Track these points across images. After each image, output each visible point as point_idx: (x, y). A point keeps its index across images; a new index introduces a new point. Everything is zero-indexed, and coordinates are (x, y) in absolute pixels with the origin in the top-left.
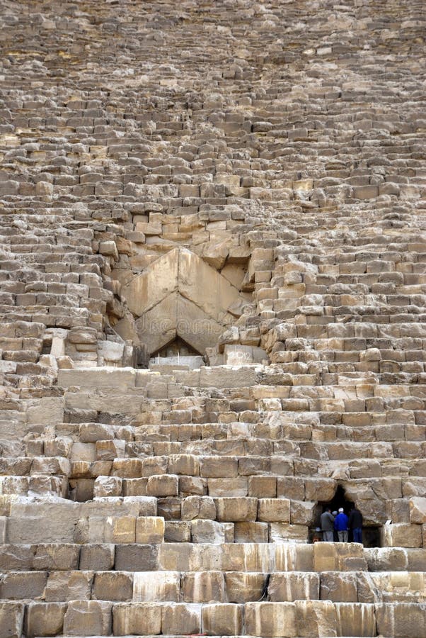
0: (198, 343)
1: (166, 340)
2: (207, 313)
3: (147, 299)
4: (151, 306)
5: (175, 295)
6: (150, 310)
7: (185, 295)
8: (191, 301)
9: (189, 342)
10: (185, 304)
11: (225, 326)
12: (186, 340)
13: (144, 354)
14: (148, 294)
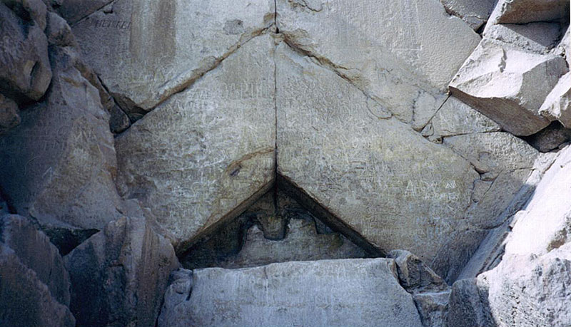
0: (352, 200)
1: (241, 190)
2: (376, 99)
3: (173, 54)
4: (188, 75)
5: (267, 39)
6: (182, 89)
7: (301, 41)
8: (321, 60)
9: (322, 199)
10: (302, 70)
11: (441, 140)
12: (310, 190)
13: (123, 280)
14: (178, 39)
